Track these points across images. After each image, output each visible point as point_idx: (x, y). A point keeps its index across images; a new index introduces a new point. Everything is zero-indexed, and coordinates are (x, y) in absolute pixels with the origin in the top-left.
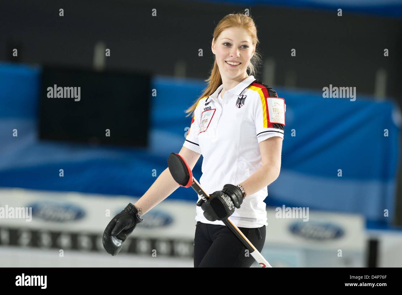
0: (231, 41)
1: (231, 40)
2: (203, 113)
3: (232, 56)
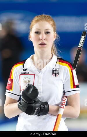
2: (20, 75)
3: (41, 39)
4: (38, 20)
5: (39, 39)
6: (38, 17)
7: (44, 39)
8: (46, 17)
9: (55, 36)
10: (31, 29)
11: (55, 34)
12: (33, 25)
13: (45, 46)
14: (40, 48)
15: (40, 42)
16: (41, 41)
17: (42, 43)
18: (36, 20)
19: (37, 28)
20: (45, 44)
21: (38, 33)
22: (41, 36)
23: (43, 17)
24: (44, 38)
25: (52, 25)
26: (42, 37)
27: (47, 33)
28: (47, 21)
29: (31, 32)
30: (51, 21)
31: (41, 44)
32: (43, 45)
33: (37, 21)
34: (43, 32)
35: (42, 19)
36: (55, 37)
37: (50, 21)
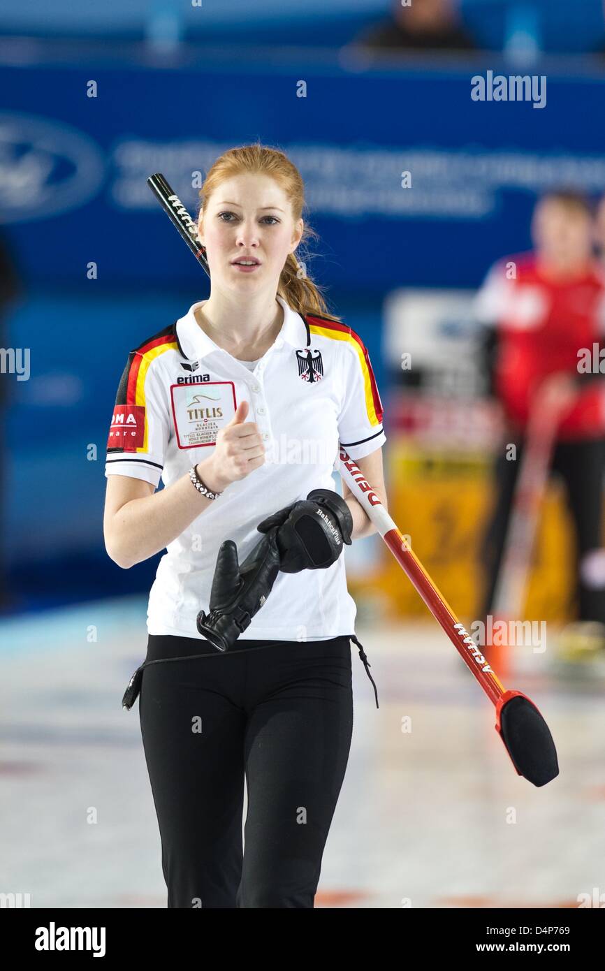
0: (237, 208)
1: (237, 205)
2: (172, 387)
3: (241, 244)
4: (236, 166)
5: (235, 241)
6: (235, 153)
7: (254, 245)
8: (269, 158)
9: (296, 235)
10: (207, 197)
11: (300, 226)
12: (213, 186)
13: (257, 270)
14: (234, 277)
15: (235, 256)
16: (242, 249)
17: (244, 258)
18: (229, 165)
19: (230, 198)
20: (257, 264)
21: (230, 217)
22: (240, 232)
23: (258, 159)
24: (255, 240)
25: (287, 191)
26: (248, 238)
27: (267, 220)
28: (271, 174)
29: (205, 209)
30: (288, 174)
31: (235, 263)
32: (248, 268)
33: (232, 171)
34: (250, 217)
35: (251, 167)
36: (296, 240)
37: (283, 176)
